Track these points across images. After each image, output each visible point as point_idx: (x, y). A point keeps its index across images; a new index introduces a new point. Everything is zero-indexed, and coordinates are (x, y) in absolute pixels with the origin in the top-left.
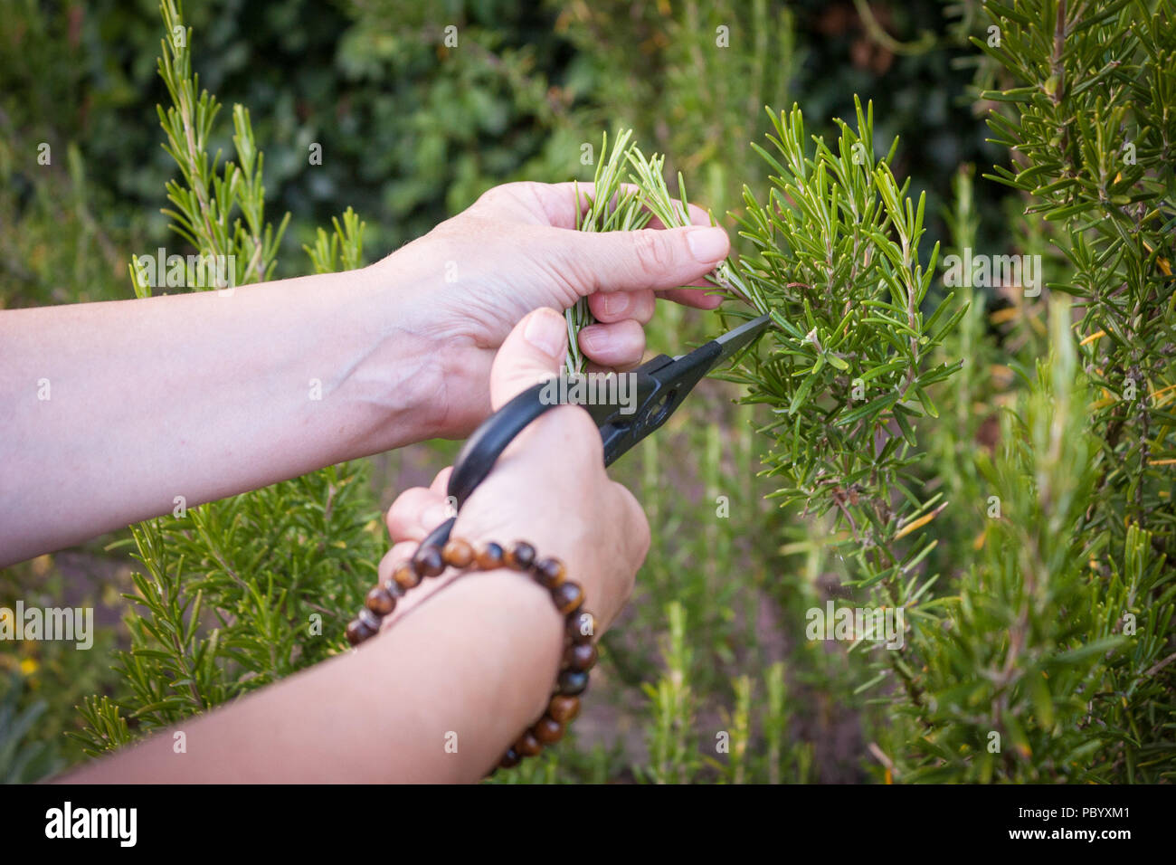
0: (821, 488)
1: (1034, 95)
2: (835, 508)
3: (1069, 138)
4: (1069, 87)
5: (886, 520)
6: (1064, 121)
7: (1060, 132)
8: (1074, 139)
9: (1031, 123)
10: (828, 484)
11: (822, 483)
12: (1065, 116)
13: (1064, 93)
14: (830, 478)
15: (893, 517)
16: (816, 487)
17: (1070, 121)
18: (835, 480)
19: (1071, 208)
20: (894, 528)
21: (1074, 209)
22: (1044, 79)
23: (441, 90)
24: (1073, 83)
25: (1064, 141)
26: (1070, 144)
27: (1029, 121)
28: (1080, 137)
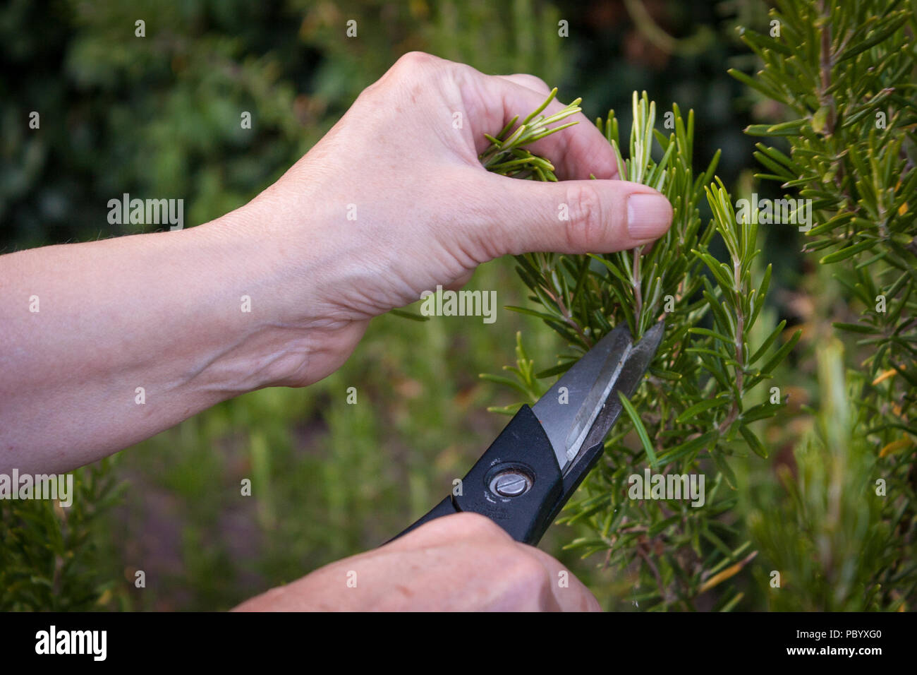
0: (623, 538)
1: (803, 128)
2: (637, 560)
3: (844, 171)
4: (840, 118)
5: (691, 573)
6: (838, 154)
7: (834, 166)
8: (849, 172)
9: (801, 158)
10: (632, 533)
11: (625, 532)
12: (838, 148)
13: (835, 125)
14: (633, 526)
15: (698, 568)
16: (618, 536)
17: (843, 154)
18: (638, 528)
19: (852, 247)
20: (699, 581)
21: (854, 249)
22: (813, 111)
23: (178, 100)
24: (845, 113)
25: (839, 174)
26: (845, 178)
27: (800, 155)
28: (856, 171)
